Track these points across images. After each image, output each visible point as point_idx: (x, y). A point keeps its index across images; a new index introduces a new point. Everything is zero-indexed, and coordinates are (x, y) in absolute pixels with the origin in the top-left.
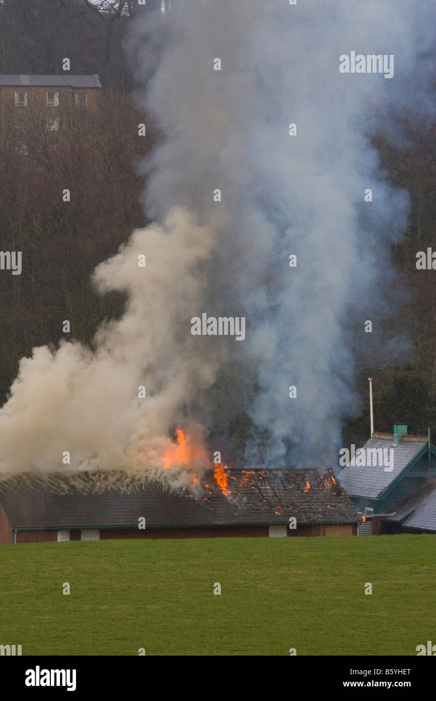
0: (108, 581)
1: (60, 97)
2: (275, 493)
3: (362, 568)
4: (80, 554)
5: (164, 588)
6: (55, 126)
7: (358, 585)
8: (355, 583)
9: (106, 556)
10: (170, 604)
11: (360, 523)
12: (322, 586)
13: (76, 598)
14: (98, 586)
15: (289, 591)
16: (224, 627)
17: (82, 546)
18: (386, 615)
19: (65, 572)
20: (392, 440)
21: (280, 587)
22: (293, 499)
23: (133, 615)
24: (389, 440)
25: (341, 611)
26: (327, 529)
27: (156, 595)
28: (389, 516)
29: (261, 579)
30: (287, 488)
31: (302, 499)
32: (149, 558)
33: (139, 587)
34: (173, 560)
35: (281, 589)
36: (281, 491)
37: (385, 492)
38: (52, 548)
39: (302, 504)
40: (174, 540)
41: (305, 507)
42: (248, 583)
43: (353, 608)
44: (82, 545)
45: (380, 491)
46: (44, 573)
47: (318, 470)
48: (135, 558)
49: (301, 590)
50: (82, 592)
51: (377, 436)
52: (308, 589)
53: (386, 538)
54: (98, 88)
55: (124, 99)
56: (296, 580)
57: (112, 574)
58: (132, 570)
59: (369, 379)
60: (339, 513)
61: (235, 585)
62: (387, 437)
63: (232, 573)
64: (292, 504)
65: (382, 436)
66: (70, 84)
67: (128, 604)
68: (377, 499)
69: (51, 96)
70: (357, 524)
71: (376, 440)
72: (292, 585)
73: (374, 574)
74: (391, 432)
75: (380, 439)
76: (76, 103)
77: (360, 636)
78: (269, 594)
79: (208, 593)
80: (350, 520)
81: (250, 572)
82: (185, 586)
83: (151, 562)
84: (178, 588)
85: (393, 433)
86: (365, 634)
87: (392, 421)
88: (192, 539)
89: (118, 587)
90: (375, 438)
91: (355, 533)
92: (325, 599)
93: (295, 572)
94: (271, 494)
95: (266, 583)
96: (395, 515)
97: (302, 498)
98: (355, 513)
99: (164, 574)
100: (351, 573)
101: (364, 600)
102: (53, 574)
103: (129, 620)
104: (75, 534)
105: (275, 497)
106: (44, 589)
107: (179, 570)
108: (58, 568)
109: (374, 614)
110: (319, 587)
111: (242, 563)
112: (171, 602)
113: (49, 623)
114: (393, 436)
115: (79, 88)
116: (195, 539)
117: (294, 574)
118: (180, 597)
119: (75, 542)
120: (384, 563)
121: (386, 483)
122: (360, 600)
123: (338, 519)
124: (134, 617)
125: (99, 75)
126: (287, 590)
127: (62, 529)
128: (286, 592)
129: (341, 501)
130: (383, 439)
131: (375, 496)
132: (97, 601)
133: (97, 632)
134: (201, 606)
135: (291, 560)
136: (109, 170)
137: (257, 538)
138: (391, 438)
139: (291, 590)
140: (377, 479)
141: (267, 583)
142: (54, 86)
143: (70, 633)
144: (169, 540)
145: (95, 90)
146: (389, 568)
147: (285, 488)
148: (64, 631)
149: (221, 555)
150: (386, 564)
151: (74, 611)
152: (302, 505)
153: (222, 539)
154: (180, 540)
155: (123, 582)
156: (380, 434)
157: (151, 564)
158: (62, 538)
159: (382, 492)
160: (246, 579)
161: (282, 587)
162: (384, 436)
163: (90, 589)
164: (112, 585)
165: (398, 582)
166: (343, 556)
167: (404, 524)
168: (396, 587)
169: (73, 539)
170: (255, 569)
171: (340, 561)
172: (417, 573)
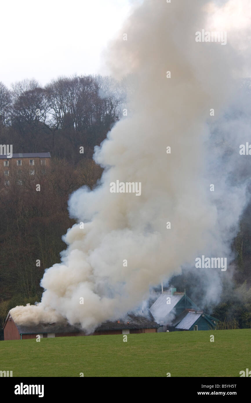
0: (58, 354)
1: (35, 162)
3: (159, 345)
4: (47, 343)
5: (80, 356)
6: (33, 173)
9: (57, 344)
10: (83, 362)
11: (159, 328)
14: (54, 356)
16: (105, 371)
18: (169, 363)
23: (68, 367)
24: (169, 294)
25: (151, 363)
26: (145, 330)
27: (77, 359)
28: (170, 325)
29: (119, 351)
32: (74, 344)
33: (71, 355)
34: (84, 344)
35: (127, 355)
42: (114, 353)
46: (32, 351)
48: (68, 344)
49: (135, 355)
51: (164, 292)
52: (138, 354)
54: (49, 158)
55: (60, 161)
56: (133, 351)
57: (60, 351)
58: (68, 349)
63: (107, 349)
66: (39, 156)
67: (66, 363)
69: (31, 161)
70: (157, 328)
72: (132, 353)
73: (164, 347)
76: (41, 164)
77: (159, 372)
78: (122, 357)
79: (98, 357)
80: (155, 326)
81: (115, 348)
82: (89, 355)
84: (86, 356)
85: (171, 291)
86: (161, 371)
89: (62, 356)
91: (157, 331)
92: (145, 358)
96: (172, 324)
99: (80, 350)
103: (66, 368)
104: (45, 335)
107: (86, 348)
109: (164, 363)
110: (142, 353)
111: (111, 345)
113: (35, 371)
115: (42, 158)
118: (87, 359)
119: (45, 338)
120: (168, 343)
121: (168, 311)
122: (159, 358)
124: (69, 368)
125: (50, 152)
126: (129, 355)
127: (39, 334)
132: (54, 362)
133: (54, 374)
136: (55, 190)
137: (118, 335)
139: (131, 355)
141: (122, 353)
142: (32, 157)
143: (43, 374)
145: (49, 159)
146: (170, 345)
148: (40, 374)
149: (103, 342)
151: (45, 366)
153: (103, 336)
155: (64, 354)
157: (75, 346)
158: (39, 337)
160: (113, 351)
162: (167, 292)
163: (51, 357)
164: (60, 355)
165: (174, 350)
166: (152, 341)
167: (176, 327)
168: (173, 352)
169: (44, 337)
170: (117, 347)
171: (150, 343)
172: (181, 347)
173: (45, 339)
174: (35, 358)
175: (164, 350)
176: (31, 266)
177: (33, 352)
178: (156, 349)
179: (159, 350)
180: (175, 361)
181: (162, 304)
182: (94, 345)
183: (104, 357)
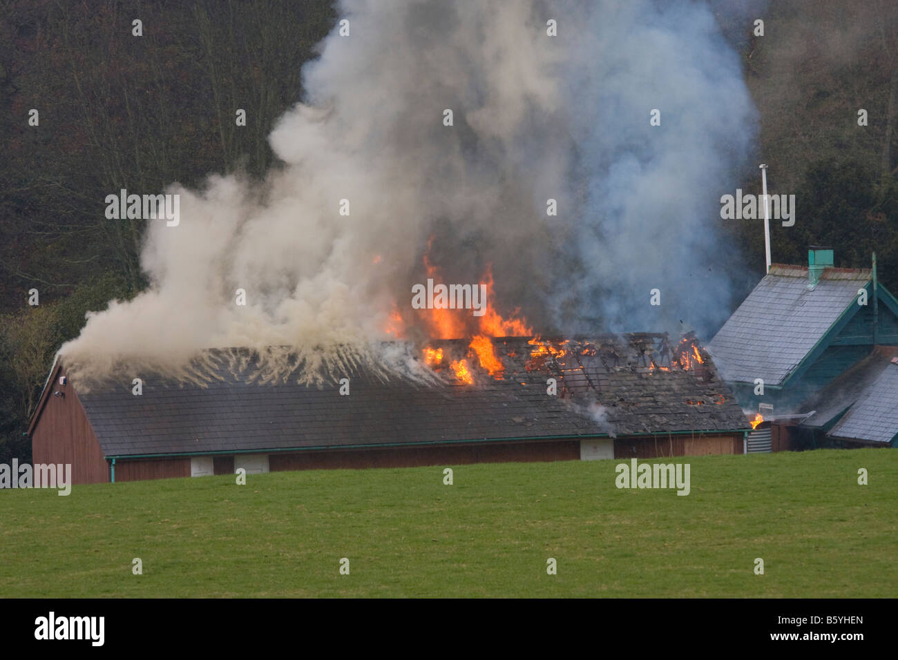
0: (271, 548)
2: (590, 381)
3: (740, 513)
4: (222, 499)
5: (373, 558)
7: (730, 544)
8: (726, 540)
9: (270, 502)
10: (384, 587)
11: (749, 433)
12: (665, 546)
13: (210, 579)
14: (252, 557)
15: (603, 557)
17: (226, 485)
19: (194, 532)
20: (806, 278)
21: (588, 550)
22: (623, 391)
24: (799, 278)
26: (687, 445)
28: (803, 419)
29: (553, 538)
30: (611, 371)
31: (640, 391)
32: (349, 504)
33: (329, 556)
34: (391, 506)
35: (588, 554)
36: (601, 377)
37: (794, 375)
38: (171, 490)
39: (641, 399)
40: (396, 470)
41: (645, 404)
42: (529, 545)
43: (720, 585)
44: (227, 482)
45: (785, 373)
46: (154, 534)
47: (669, 337)
48: (322, 504)
49: (626, 556)
50: (222, 569)
51: (778, 271)
52: (639, 554)
53: (788, 456)
56: (617, 537)
57: (279, 535)
58: (316, 525)
59: (761, 166)
60: (708, 415)
61: (505, 548)
62: (796, 273)
63: (499, 527)
64: (622, 400)
65: (788, 272)
67: (305, 589)
68: (780, 388)
70: (743, 433)
71: (777, 278)
72: (610, 546)
73: (763, 523)
74: (803, 262)
75: (784, 276)
78: (566, 565)
80: (731, 426)
81: (532, 525)
82: (412, 554)
83: (352, 511)
84: (400, 557)
85: (808, 266)
87: (806, 244)
88: (431, 467)
89: (290, 557)
90: (775, 276)
91: (739, 450)
92: (668, 571)
93: (617, 523)
94: (582, 383)
95: (561, 543)
96: (814, 415)
97: (641, 387)
98: (738, 415)
99: (374, 531)
100: (720, 521)
101: (740, 571)
102: (171, 537)
104: (221, 464)
105: (590, 389)
106: (153, 565)
107: (403, 524)
108: (180, 526)
110: (659, 549)
111: (519, 509)
112: (386, 583)
114: (806, 269)
116: (435, 467)
117: (615, 526)
118: (401, 572)
119: (220, 477)
120: (781, 503)
121: (794, 356)
123: (706, 425)
126: (599, 556)
127: (201, 456)
128: (598, 560)
129: (713, 393)
130: (788, 277)
131: (776, 382)
132: (250, 584)
134: (439, 589)
135: (611, 500)
137: (550, 464)
138: (803, 273)
139: (606, 555)
140: (779, 350)
141: (564, 544)
144: (389, 471)
146: (790, 512)
147: (608, 370)
149: (480, 494)
150: (785, 504)
152: (640, 402)
154: (408, 469)
155: (298, 549)
156: (782, 267)
157: (351, 513)
158: (197, 471)
159: (789, 374)
160: (525, 538)
161: (591, 550)
162: (790, 271)
163: (237, 562)
164: (278, 554)
165: (806, 536)
166: (705, 492)
167: (829, 433)
168: (800, 545)
169: (219, 474)
170: (543, 519)
171: (701, 500)
172: (842, 520)
173: (223, 478)
174: (164, 567)
175: (763, 532)
176: (164, 144)
177: (158, 538)
178: (723, 528)
179: (738, 536)
180: (807, 587)
181: (765, 322)
182: (436, 510)
183: (480, 563)
